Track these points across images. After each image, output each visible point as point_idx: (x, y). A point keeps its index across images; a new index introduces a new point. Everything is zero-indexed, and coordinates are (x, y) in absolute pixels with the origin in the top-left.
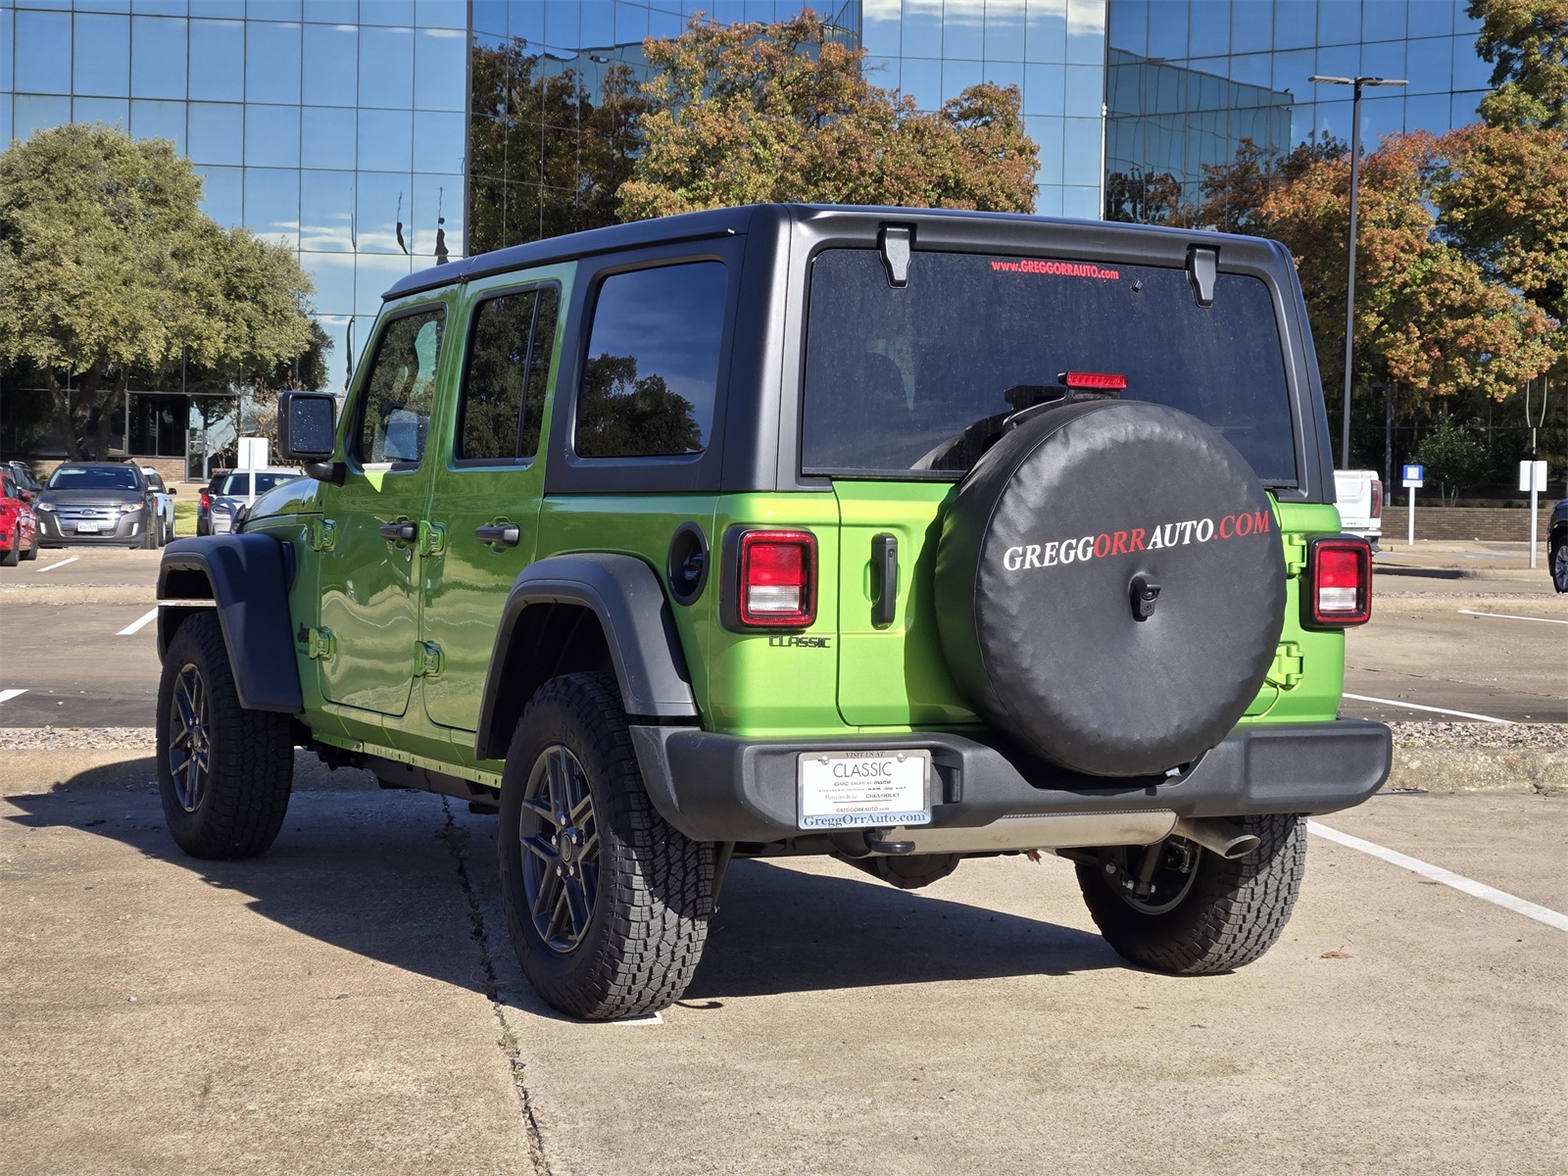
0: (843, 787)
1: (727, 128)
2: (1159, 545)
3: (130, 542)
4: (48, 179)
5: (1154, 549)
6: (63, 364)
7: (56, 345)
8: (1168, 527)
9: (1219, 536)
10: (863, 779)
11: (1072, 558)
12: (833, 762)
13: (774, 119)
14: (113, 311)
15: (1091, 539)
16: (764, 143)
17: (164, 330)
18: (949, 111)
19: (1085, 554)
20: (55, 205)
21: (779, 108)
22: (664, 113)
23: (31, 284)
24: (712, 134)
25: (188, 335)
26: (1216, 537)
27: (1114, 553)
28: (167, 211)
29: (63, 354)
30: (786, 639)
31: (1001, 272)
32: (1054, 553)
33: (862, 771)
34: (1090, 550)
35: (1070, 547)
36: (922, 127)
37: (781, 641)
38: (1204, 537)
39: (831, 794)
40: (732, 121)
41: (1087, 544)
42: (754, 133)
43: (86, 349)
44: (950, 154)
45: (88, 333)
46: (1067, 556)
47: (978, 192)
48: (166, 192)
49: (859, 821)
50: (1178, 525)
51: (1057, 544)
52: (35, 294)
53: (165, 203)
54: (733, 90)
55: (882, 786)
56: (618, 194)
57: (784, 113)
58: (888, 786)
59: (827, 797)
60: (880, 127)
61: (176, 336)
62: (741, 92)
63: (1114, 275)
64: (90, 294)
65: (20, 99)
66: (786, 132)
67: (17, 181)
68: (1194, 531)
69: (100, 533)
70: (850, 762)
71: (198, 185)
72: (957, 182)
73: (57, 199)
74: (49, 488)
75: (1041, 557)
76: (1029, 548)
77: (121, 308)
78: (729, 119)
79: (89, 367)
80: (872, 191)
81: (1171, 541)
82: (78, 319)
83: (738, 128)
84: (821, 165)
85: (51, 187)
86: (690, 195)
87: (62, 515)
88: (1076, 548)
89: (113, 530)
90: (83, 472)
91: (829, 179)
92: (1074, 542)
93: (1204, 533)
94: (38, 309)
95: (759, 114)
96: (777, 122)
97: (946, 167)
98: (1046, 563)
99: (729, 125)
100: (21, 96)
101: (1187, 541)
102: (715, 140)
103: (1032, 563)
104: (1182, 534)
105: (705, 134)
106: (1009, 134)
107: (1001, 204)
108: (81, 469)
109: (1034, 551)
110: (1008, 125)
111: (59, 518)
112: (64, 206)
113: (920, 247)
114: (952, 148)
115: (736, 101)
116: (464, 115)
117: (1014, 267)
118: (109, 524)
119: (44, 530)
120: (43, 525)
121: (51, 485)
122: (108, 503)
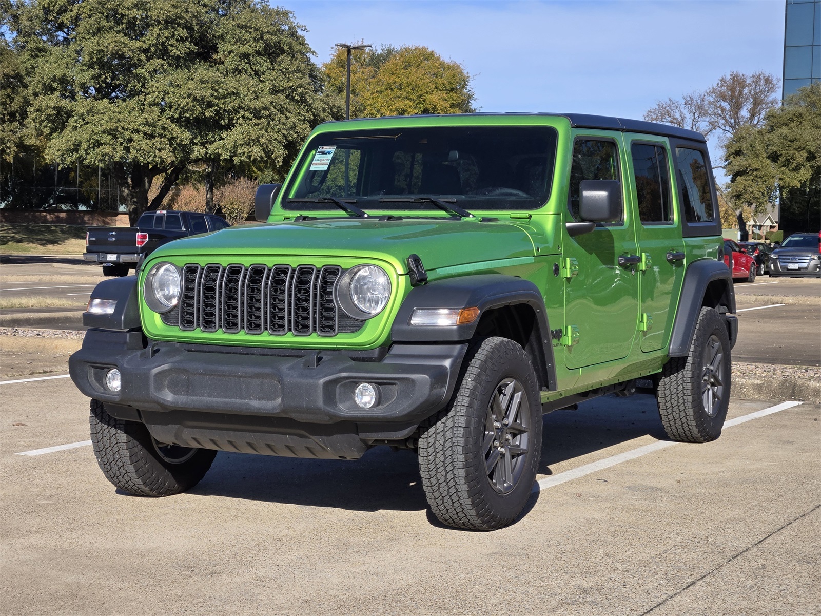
3: (816, 275)
69: (799, 269)
87: (781, 260)
89: (806, 268)
90: (802, 239)
108: (800, 237)
111: (780, 262)
118: (805, 265)
119: (773, 268)
120: (772, 266)
121: (783, 245)
122: (806, 254)
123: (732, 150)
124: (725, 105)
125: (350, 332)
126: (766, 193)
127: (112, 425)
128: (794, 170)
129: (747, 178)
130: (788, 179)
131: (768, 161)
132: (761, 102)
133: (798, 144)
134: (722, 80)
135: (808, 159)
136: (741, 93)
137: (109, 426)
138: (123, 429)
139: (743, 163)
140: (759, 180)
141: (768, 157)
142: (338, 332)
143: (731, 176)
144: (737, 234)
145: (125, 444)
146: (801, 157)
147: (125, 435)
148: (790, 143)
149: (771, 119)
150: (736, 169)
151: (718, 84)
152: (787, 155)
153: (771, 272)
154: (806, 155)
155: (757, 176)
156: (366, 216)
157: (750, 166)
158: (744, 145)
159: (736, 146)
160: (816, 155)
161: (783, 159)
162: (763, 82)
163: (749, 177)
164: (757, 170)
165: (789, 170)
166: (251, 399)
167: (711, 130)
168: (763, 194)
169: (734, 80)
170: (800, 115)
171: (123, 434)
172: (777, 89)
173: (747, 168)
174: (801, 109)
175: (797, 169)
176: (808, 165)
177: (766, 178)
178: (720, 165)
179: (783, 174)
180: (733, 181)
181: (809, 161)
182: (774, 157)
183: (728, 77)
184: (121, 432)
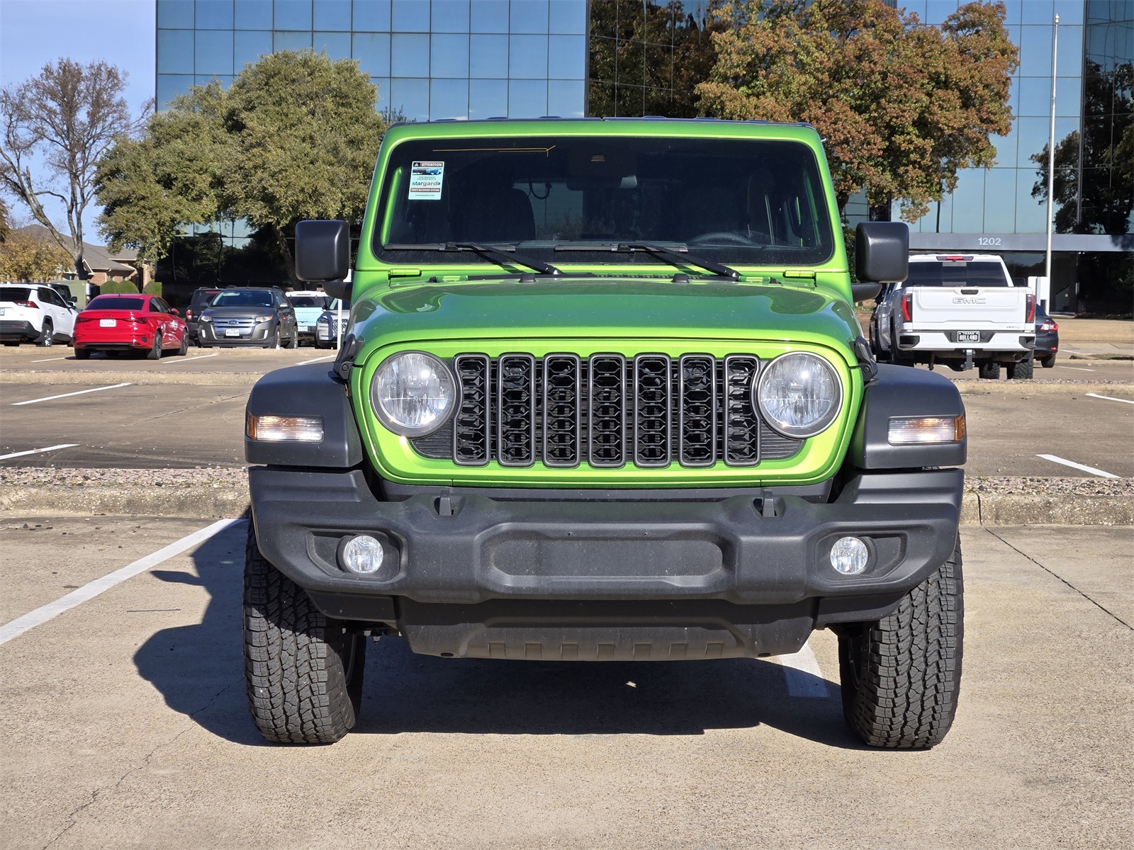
1: (774, 41)
3: (262, 344)
4: (268, 90)
6: (270, 220)
7: (265, 207)
13: (815, 33)
14: (302, 184)
16: (808, 53)
17: (340, 195)
18: (950, 23)
20: (271, 108)
21: (818, 25)
22: (730, 31)
23: (249, 165)
24: (763, 46)
25: (356, 199)
28: (350, 111)
29: (270, 213)
36: (921, 36)
40: (778, 36)
42: (799, 44)
43: (284, 210)
44: (942, 56)
45: (286, 199)
47: (961, 84)
48: (349, 98)
52: (253, 172)
53: (349, 105)
54: (781, 12)
56: (696, 92)
57: (823, 29)
60: (891, 37)
61: (348, 199)
62: (786, 14)
64: (286, 171)
65: (278, 35)
66: (824, 43)
67: (248, 92)
69: (241, 336)
71: (373, 92)
72: (946, 76)
73: (274, 104)
74: (212, 306)
77: (307, 179)
78: (776, 34)
79: (287, 222)
80: (880, 85)
82: (278, 189)
83: (783, 41)
84: (843, 67)
85: (270, 95)
86: (750, 92)
87: (215, 324)
89: (250, 335)
90: (238, 294)
91: (849, 77)
94: (254, 183)
95: (803, 30)
96: (817, 36)
97: (938, 65)
99: (776, 39)
100: (278, 33)
102: (765, 50)
105: (757, 46)
106: (995, 39)
107: (979, 92)
108: (236, 292)
110: (994, 33)
111: (214, 327)
112: (277, 109)
114: (945, 51)
115: (782, 21)
116: (584, 37)
118: (248, 331)
119: (204, 335)
120: (203, 332)
121: (215, 303)
122: (249, 316)
123: (105, 170)
124: (52, 104)
125: (781, 458)
126: (156, 231)
127: (302, 630)
128: (194, 200)
129: (130, 210)
130: (187, 213)
131: (159, 187)
132: (107, 104)
133: (200, 164)
134: (46, 70)
135: (212, 185)
136: (74, 88)
137: (294, 632)
138: (322, 634)
139: (125, 189)
140: (148, 212)
141: (158, 182)
142: (761, 459)
143: (104, 206)
144: (85, 287)
145: (323, 660)
146: (203, 182)
147: (325, 646)
148: (188, 163)
149: (157, 128)
150: (115, 197)
151: (42, 75)
152: (185, 179)
153: (201, 341)
154: (210, 179)
155: (144, 207)
156: (556, 273)
157: (134, 192)
158: (124, 163)
159: (111, 165)
160: (224, 180)
161: (180, 185)
162: (104, 76)
163: (132, 209)
164: (143, 198)
165: (187, 200)
166: (665, 574)
167: (36, 140)
168: (153, 232)
169: (64, 71)
170: (196, 125)
171: (321, 644)
172: (124, 87)
173: (130, 195)
174: (198, 116)
175: (198, 199)
176: (212, 193)
177: (157, 210)
178: (47, 190)
179: (180, 204)
180: (109, 212)
181: (213, 188)
182: (167, 182)
183: (55, 67)
184: (319, 640)
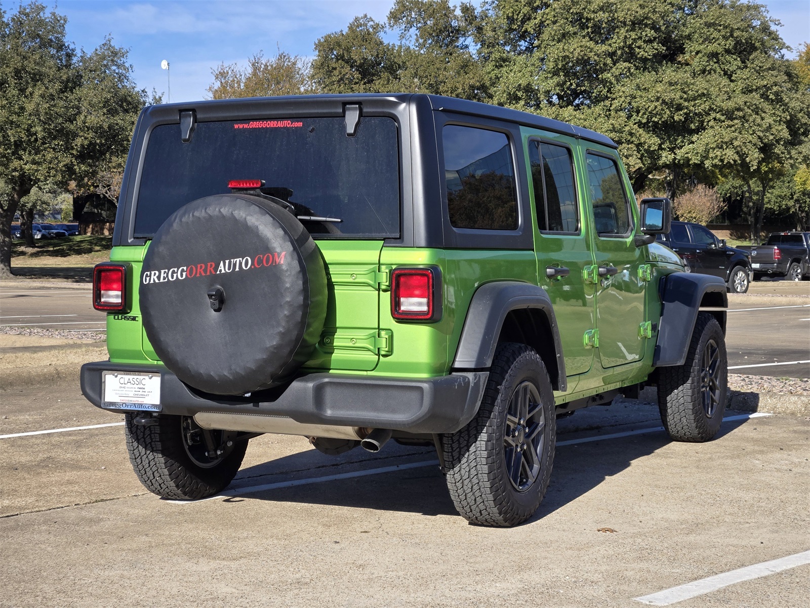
0: (123, 389)
2: (223, 271)
5: (220, 274)
8: (227, 262)
9: (255, 267)
10: (132, 386)
11: (175, 278)
12: (119, 376)
15: (185, 268)
19: (182, 276)
26: (253, 267)
27: (198, 275)
30: (120, 316)
31: (238, 129)
32: (165, 275)
33: (132, 382)
34: (184, 274)
35: (173, 272)
37: (118, 317)
38: (246, 267)
39: (118, 392)
41: (183, 271)
46: (172, 277)
49: (129, 406)
50: (232, 260)
51: (167, 270)
55: (141, 390)
58: (144, 390)
59: (116, 394)
63: (300, 124)
68: (241, 264)
70: (127, 377)
75: (159, 278)
76: (153, 273)
81: (229, 269)
88: (177, 273)
92: (176, 269)
93: (246, 264)
98: (162, 280)
101: (237, 269)
103: (154, 280)
104: (235, 265)
109: (155, 274)
113: (200, 121)
117: (246, 126)
